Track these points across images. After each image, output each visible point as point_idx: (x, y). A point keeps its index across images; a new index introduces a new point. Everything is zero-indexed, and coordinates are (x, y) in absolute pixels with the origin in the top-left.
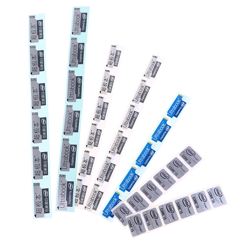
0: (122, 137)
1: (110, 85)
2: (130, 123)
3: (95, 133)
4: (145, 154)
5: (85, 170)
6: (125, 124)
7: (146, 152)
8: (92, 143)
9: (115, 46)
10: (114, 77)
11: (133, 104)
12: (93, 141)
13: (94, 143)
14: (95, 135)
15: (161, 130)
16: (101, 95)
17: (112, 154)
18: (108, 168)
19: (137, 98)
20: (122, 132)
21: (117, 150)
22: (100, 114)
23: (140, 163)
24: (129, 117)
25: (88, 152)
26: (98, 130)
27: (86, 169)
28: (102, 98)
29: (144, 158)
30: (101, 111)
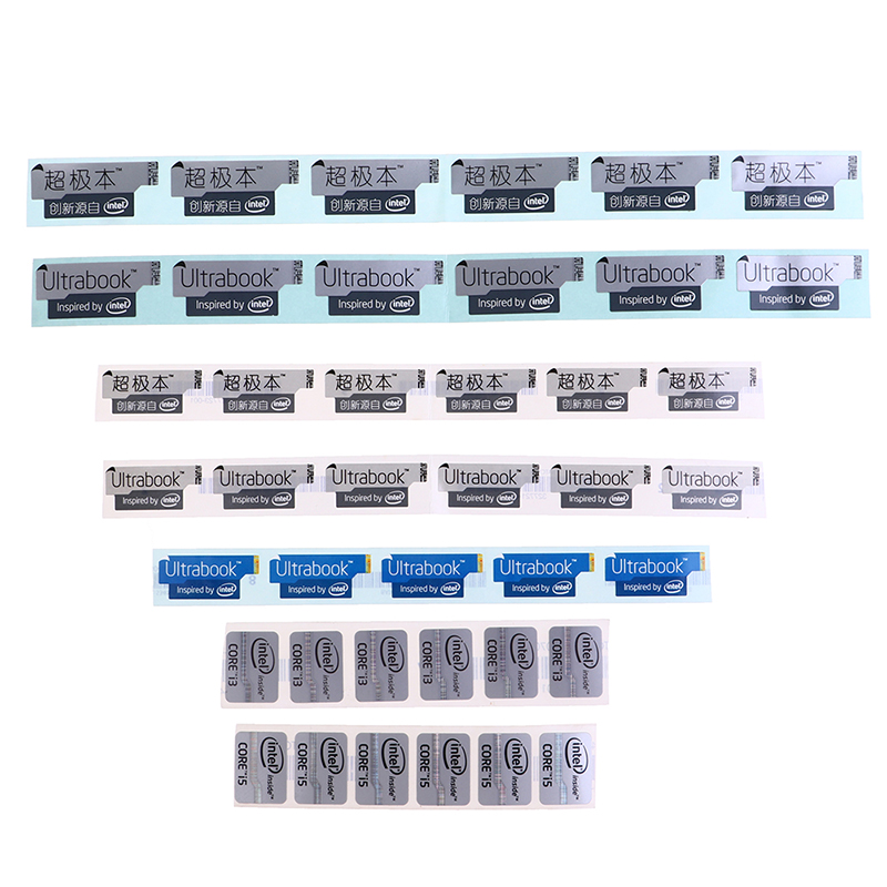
0: (404, 486)
1: (586, 401)
2: (469, 491)
3: (387, 391)
4: (433, 570)
5: (237, 389)
6: (460, 475)
7: (443, 569)
8: (349, 389)
9: (753, 380)
10: (624, 408)
11: (545, 474)
12: (355, 390)
13: (348, 394)
14: (379, 391)
15: (545, 568)
16: (541, 378)
17: (327, 478)
18: (274, 486)
19: (572, 476)
20: (424, 476)
21: (349, 488)
22: (466, 390)
23: (394, 571)
24: (490, 478)
25: (310, 383)
26: (403, 396)
27: (243, 390)
28: (532, 382)
29: (419, 572)
30: (479, 391)
